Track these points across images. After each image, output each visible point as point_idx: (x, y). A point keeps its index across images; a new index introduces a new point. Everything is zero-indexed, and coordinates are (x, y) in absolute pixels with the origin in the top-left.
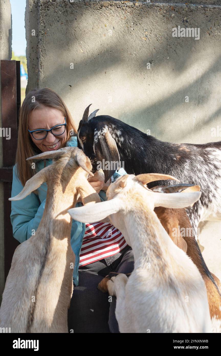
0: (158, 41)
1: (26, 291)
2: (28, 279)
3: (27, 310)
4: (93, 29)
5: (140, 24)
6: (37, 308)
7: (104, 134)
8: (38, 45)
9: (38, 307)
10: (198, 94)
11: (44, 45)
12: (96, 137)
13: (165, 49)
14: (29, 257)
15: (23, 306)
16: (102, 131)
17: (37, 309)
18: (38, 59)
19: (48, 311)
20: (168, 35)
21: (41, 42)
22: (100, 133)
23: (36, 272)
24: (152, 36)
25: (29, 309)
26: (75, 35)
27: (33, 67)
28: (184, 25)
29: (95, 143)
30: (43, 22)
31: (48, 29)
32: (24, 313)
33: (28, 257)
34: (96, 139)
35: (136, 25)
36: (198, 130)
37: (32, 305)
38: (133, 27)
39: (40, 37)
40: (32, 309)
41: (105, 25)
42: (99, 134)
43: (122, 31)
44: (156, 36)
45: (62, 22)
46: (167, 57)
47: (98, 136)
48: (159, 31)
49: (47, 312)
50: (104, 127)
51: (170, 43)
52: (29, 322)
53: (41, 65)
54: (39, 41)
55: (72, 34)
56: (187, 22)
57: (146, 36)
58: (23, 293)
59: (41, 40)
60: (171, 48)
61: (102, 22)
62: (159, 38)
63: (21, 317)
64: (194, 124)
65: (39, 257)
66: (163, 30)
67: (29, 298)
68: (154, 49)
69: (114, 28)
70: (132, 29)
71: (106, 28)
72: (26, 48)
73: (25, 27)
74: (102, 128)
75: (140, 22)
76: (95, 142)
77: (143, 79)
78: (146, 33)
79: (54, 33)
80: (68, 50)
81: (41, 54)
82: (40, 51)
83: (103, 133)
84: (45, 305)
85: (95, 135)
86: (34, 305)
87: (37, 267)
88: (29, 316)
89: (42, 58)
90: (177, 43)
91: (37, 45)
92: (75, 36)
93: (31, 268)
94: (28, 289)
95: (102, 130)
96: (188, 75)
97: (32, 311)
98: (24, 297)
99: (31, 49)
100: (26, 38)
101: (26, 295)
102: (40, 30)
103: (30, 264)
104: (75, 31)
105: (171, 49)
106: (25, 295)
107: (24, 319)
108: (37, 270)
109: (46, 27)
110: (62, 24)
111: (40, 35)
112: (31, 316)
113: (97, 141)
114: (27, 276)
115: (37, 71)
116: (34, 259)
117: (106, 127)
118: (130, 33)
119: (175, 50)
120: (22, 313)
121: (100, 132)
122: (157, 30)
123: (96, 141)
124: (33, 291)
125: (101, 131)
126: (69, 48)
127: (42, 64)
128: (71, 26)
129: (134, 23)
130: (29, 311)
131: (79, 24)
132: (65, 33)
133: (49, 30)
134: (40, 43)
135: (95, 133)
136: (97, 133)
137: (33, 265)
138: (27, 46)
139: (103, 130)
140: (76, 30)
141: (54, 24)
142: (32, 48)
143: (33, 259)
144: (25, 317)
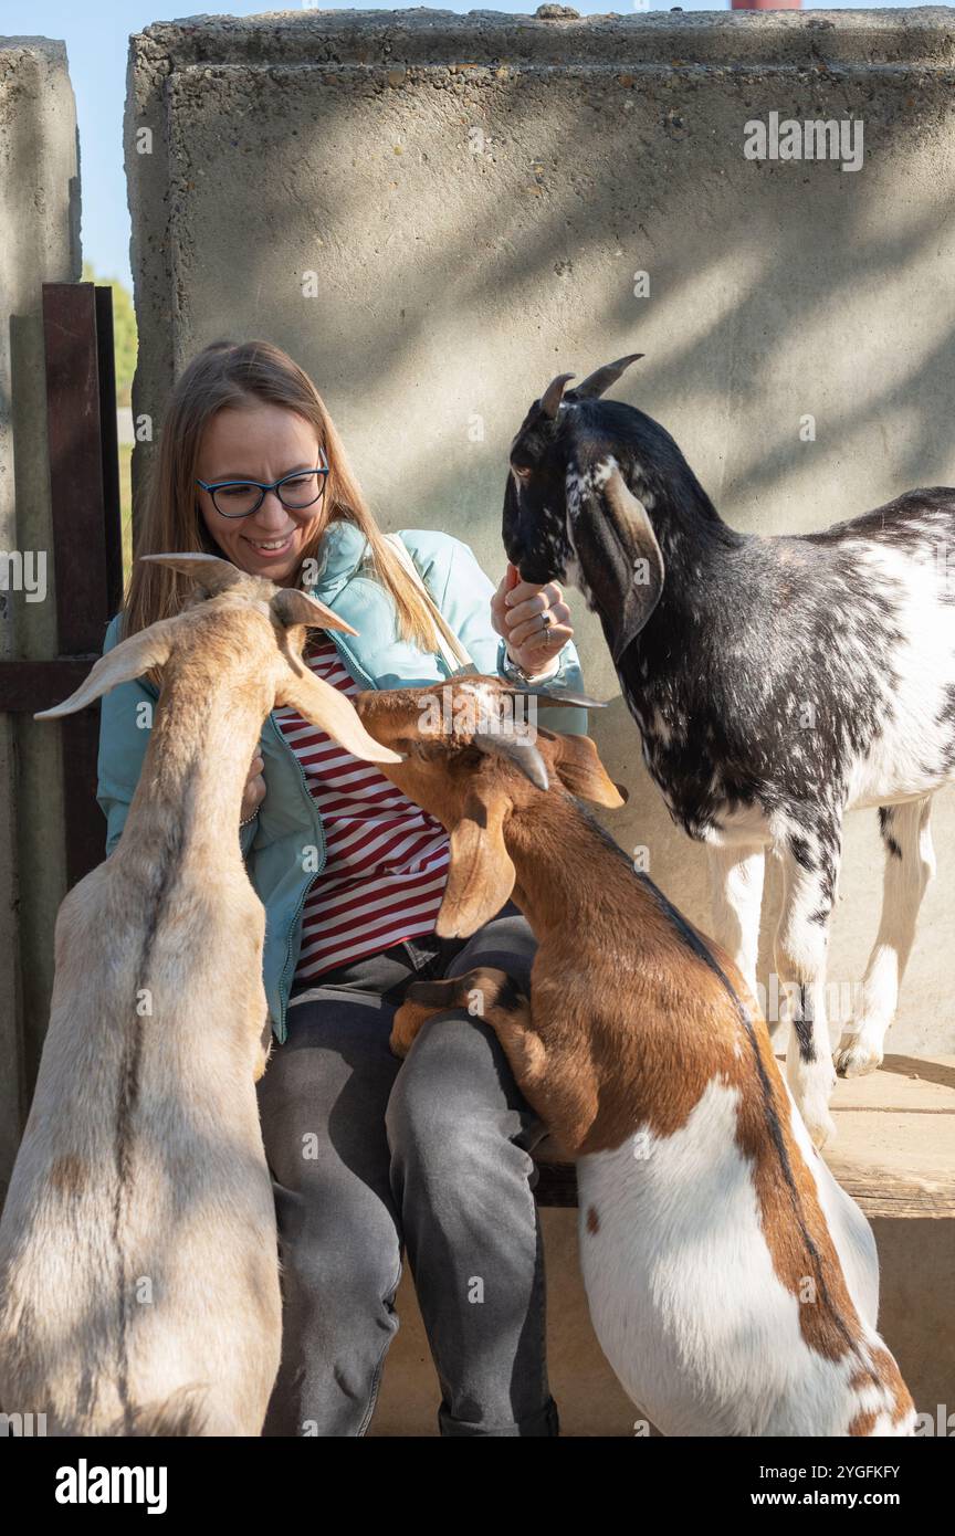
0: (583, 197)
1: (109, 1008)
2: (110, 972)
3: (117, 1062)
4: (354, 165)
5: (515, 140)
6: (147, 1055)
7: (601, 487)
8: (171, 226)
9: (150, 1055)
10: (731, 373)
11: (188, 227)
12: (574, 495)
13: (606, 224)
14: (108, 912)
15: (101, 1056)
16: (593, 477)
17: (147, 1060)
18: (170, 275)
19: (185, 1067)
20: (613, 175)
21: (178, 216)
22: (587, 484)
23: (133, 951)
24: (558, 179)
25: (121, 1061)
26: (293, 188)
27: (154, 306)
28: (668, 135)
29: (572, 519)
30: (184, 147)
31: (201, 172)
32: (108, 1074)
33: (102, 914)
34: (575, 504)
35: (504, 142)
36: (736, 503)
37: (130, 1047)
38: (491, 150)
39: (175, 200)
40: (129, 1060)
41: (396, 149)
42: (582, 485)
43: (455, 168)
44: (573, 180)
45: (248, 143)
46: (616, 252)
47: (581, 494)
48: (582, 161)
49: (181, 1071)
50: (604, 462)
51: (622, 202)
52: (122, 1099)
53: (180, 295)
54: (173, 212)
55: (283, 183)
56: (678, 125)
57: (539, 181)
58: (100, 1018)
59: (178, 210)
60: (628, 217)
61: (384, 139)
62: (585, 187)
63: (100, 1087)
64: (721, 481)
65: (140, 905)
66: (595, 156)
67: (118, 1029)
68: (569, 223)
69: (425, 157)
70: (491, 160)
71: (399, 158)
72: (132, 239)
73: (125, 168)
74: (593, 464)
75: (517, 133)
76: (571, 515)
77: (534, 329)
78: (539, 170)
79: (224, 184)
80: (271, 242)
81: (181, 256)
82: (176, 246)
83: (597, 481)
84: (175, 1048)
85: (570, 489)
86: (134, 1047)
87: (135, 935)
88: (123, 1080)
89: (183, 273)
90: (647, 199)
91: (167, 230)
92: (295, 192)
93: (118, 941)
94: (113, 1003)
95: (592, 471)
96: (691, 310)
97: (129, 1066)
98: (104, 1027)
99: (147, 241)
100: (129, 207)
101: (107, 1022)
102: (173, 177)
103: (112, 932)
104: (294, 172)
105: (628, 222)
106: (104, 1021)
107: (110, 1092)
108: (135, 943)
109: (195, 164)
110: (247, 151)
111: (173, 194)
112: (128, 1082)
113: (578, 513)
114: (107, 966)
115: (168, 319)
116: (126, 914)
117: (612, 462)
118: (481, 173)
119: (640, 225)
120: (102, 1074)
121: (587, 477)
122: (576, 160)
123: (574, 509)
124: (127, 1004)
125: (589, 474)
126: (276, 232)
127: (183, 293)
128: (278, 157)
129: (494, 138)
130: (123, 1067)
131: (305, 150)
132: (261, 182)
133: (203, 173)
134: (175, 220)
135: (570, 479)
136: (576, 482)
137: (123, 931)
138: (133, 233)
139: (600, 471)
140: (295, 169)
141: (220, 155)
142: (150, 239)
143: (123, 915)
144: (112, 1083)
